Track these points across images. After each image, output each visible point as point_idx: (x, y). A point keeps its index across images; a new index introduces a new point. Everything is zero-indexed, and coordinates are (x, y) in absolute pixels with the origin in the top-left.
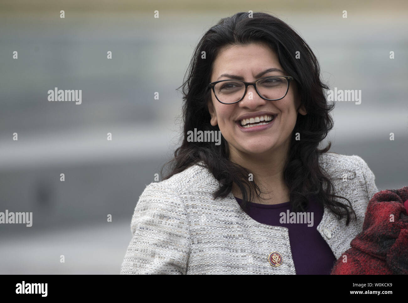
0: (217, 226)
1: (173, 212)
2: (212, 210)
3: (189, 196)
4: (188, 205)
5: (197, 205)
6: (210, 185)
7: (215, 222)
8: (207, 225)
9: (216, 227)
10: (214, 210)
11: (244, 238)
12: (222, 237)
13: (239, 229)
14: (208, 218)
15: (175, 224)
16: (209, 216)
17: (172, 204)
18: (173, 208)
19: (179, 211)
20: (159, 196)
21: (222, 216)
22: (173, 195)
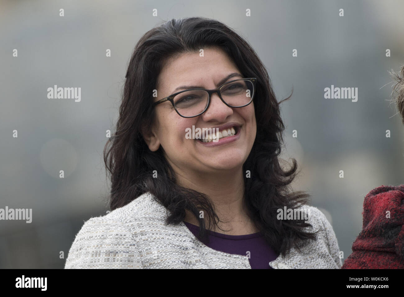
0: (173, 251)
1: (119, 245)
2: (164, 235)
3: (135, 223)
4: (135, 233)
5: (146, 231)
6: (156, 212)
7: (169, 246)
8: (161, 251)
9: (171, 251)
10: (166, 235)
11: (202, 264)
12: (180, 262)
13: (195, 254)
14: (161, 244)
15: (124, 259)
16: (161, 241)
17: (117, 236)
18: (118, 240)
19: (126, 242)
20: (102, 231)
21: (176, 241)
22: (116, 226)
